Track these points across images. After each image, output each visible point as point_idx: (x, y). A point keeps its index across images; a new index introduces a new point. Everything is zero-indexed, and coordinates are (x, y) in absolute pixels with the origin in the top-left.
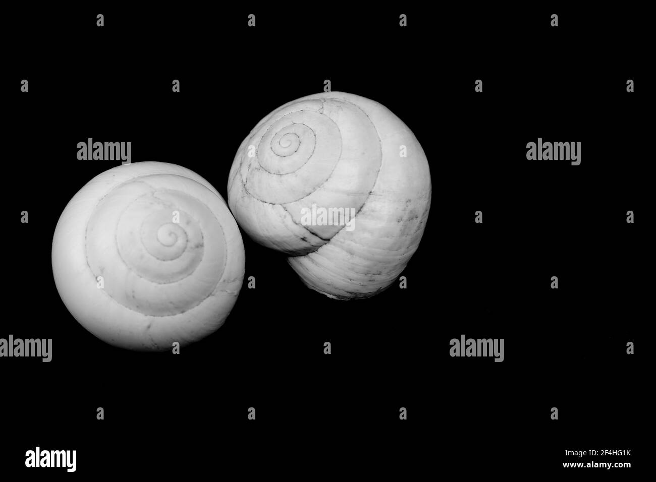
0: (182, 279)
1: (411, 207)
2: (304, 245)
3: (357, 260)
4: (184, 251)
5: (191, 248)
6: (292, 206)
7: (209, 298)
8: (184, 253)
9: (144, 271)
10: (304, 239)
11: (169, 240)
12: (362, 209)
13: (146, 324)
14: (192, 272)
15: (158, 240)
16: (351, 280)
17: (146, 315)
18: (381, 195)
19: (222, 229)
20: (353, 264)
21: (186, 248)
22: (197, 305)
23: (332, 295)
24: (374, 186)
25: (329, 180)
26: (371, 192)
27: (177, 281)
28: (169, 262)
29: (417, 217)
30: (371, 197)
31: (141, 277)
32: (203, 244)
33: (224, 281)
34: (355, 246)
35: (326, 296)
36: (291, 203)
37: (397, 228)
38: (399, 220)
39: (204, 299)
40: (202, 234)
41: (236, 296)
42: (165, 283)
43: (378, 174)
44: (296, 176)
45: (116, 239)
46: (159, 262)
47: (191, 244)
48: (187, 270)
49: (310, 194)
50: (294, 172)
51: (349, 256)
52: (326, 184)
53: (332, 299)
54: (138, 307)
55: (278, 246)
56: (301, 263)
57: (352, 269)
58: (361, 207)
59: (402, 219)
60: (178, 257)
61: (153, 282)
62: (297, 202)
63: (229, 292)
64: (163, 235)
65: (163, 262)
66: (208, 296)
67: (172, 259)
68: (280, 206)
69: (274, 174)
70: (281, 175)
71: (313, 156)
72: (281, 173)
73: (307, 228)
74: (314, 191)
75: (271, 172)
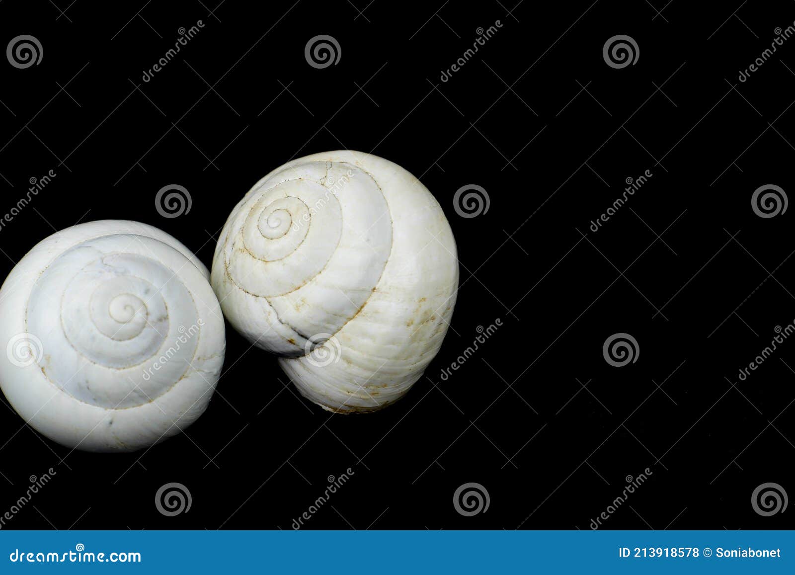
0: (145, 361)
1: (425, 306)
2: (292, 348)
3: (355, 370)
4: (144, 327)
5: (153, 322)
6: (278, 300)
7: (182, 380)
8: (145, 329)
9: (98, 356)
10: (291, 342)
11: (125, 315)
12: (362, 310)
13: (108, 419)
14: (157, 351)
15: (111, 316)
16: (349, 392)
17: (106, 409)
18: (388, 293)
19: (191, 295)
20: (350, 374)
21: (146, 322)
22: (168, 391)
23: (327, 407)
24: (379, 280)
25: (322, 272)
26: (374, 289)
27: (139, 364)
28: (127, 342)
29: (433, 319)
30: (375, 294)
31: (95, 363)
32: (167, 315)
33: (199, 359)
34: (354, 354)
35: (321, 407)
36: (276, 296)
37: (406, 334)
38: (409, 323)
39: (176, 383)
40: (165, 303)
41: (216, 375)
42: (124, 368)
43: (385, 266)
44: (284, 265)
45: (61, 320)
46: (114, 342)
47: (153, 317)
48: (150, 350)
49: (299, 288)
50: (281, 259)
51: (346, 365)
52: (319, 277)
53: (328, 411)
54: (95, 400)
55: (264, 346)
56: (291, 367)
57: (350, 380)
58: (362, 307)
59: (412, 323)
60: (137, 335)
61: (109, 368)
62: (284, 297)
63: (206, 371)
64: (116, 308)
65: (119, 343)
66: (180, 379)
67: (130, 339)
68: (264, 299)
69: (259, 259)
70: (266, 262)
71: (305, 241)
72: (267, 260)
73: (294, 329)
74: (304, 285)
75: (256, 256)
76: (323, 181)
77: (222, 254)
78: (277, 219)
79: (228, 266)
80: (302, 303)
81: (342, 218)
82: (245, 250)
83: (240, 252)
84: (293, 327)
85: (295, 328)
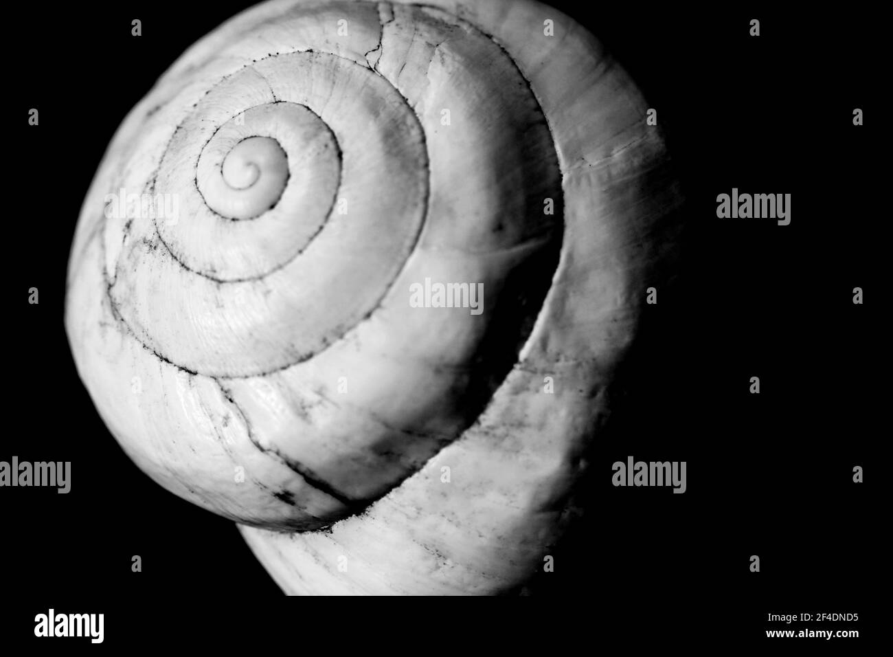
2: (285, 512)
6: (251, 388)
10: (285, 498)
25: (373, 316)
36: (245, 377)
44: (267, 292)
49: (310, 357)
50: (260, 278)
62: (267, 380)
68: (212, 383)
69: (199, 274)
70: (220, 282)
71: (328, 227)
72: (221, 277)
73: (294, 467)
74: (324, 349)
75: (190, 264)
76: (372, 58)
77: (95, 247)
78: (249, 164)
79: (112, 282)
80: (316, 398)
81: (427, 165)
82: (161, 245)
83: (146, 248)
84: (292, 463)
85: (298, 463)
